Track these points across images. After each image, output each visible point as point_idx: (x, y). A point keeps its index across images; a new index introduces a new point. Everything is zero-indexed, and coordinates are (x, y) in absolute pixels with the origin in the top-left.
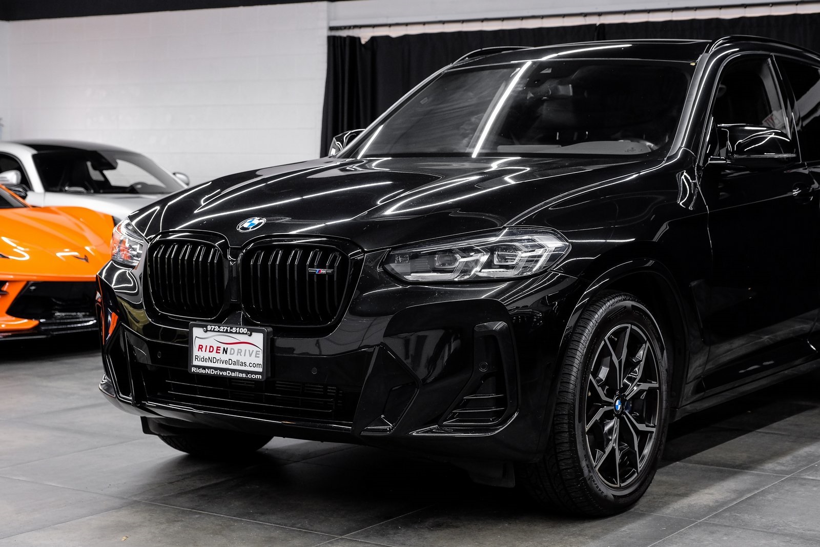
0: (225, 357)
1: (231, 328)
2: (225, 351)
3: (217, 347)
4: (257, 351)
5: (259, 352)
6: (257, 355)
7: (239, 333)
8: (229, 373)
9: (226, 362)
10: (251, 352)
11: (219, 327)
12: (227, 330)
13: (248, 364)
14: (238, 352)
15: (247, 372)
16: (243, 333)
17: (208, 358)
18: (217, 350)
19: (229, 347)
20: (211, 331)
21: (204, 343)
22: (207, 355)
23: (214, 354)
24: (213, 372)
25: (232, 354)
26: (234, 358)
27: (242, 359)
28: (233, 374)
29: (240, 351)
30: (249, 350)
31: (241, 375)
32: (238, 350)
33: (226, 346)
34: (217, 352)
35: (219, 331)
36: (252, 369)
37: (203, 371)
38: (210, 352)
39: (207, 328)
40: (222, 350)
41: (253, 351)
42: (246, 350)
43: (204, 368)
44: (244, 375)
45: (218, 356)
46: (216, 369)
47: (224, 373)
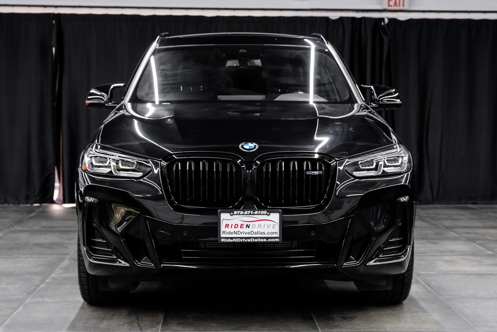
0: (248, 230)
1: (254, 211)
2: (248, 226)
3: (241, 224)
4: (274, 225)
5: (276, 225)
6: (274, 227)
7: (260, 214)
8: (252, 240)
9: (248, 233)
10: (269, 226)
11: (244, 212)
12: (250, 213)
13: (266, 233)
14: (258, 226)
15: (268, 238)
16: (263, 214)
17: (233, 232)
18: (241, 226)
19: (251, 223)
20: (237, 214)
21: (230, 223)
22: (233, 230)
23: (239, 229)
24: (239, 240)
25: (254, 228)
26: (255, 230)
27: (262, 230)
28: (256, 240)
29: (260, 226)
30: (268, 225)
31: (262, 240)
32: (259, 225)
33: (248, 223)
34: (241, 228)
35: (243, 214)
36: (270, 236)
37: (231, 241)
38: (235, 228)
39: (233, 213)
40: (245, 226)
41: (270, 225)
42: (265, 225)
43: (232, 238)
44: (265, 240)
45: (242, 230)
46: (241, 238)
47: (249, 240)
